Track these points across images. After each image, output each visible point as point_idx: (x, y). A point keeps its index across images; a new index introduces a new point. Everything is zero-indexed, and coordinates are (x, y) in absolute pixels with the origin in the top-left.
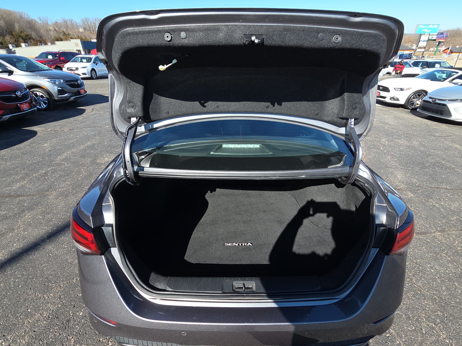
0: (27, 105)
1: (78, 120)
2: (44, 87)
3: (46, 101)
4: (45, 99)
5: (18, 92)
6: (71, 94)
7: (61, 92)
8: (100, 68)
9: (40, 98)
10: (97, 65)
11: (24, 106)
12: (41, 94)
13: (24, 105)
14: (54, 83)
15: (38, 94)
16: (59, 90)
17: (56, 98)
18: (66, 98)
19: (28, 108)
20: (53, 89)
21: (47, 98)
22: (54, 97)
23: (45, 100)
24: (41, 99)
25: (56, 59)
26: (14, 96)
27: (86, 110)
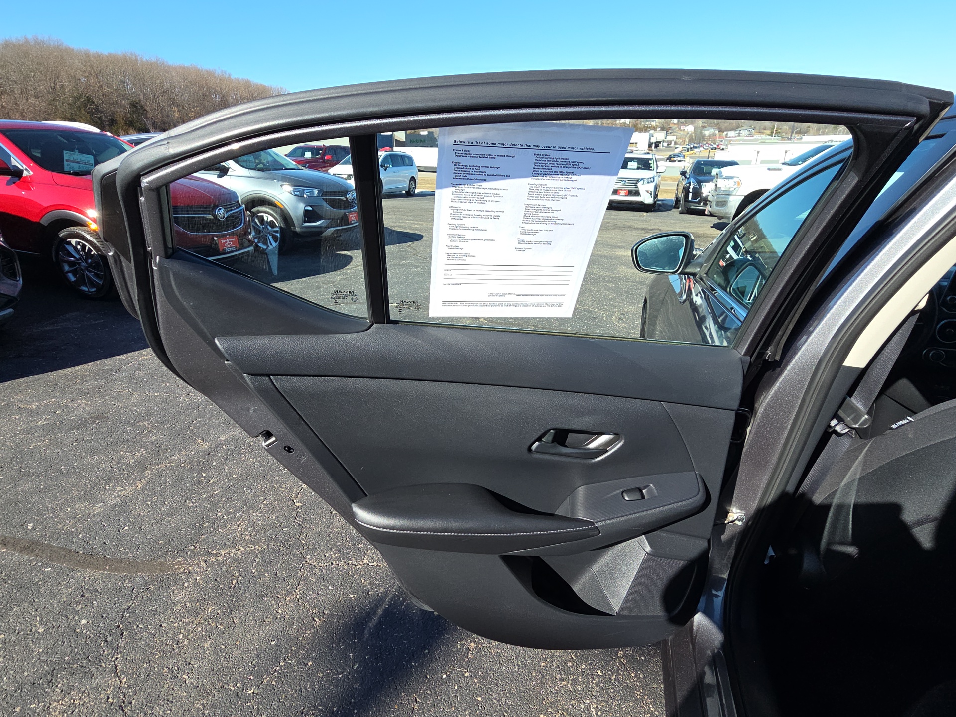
0: (234, 239)
1: (333, 282)
2: (279, 204)
3: (278, 235)
4: (277, 229)
5: (220, 209)
6: (329, 221)
7: (310, 216)
8: (390, 177)
9: (268, 227)
10: (385, 170)
11: (226, 242)
12: (271, 218)
13: (228, 241)
14: (300, 197)
15: (265, 218)
16: (306, 211)
17: (298, 229)
18: (317, 229)
19: (236, 248)
20: (296, 208)
21: (281, 227)
22: (294, 226)
23: (276, 232)
24: (270, 228)
25: (317, 158)
26: (211, 217)
27: (354, 260)
